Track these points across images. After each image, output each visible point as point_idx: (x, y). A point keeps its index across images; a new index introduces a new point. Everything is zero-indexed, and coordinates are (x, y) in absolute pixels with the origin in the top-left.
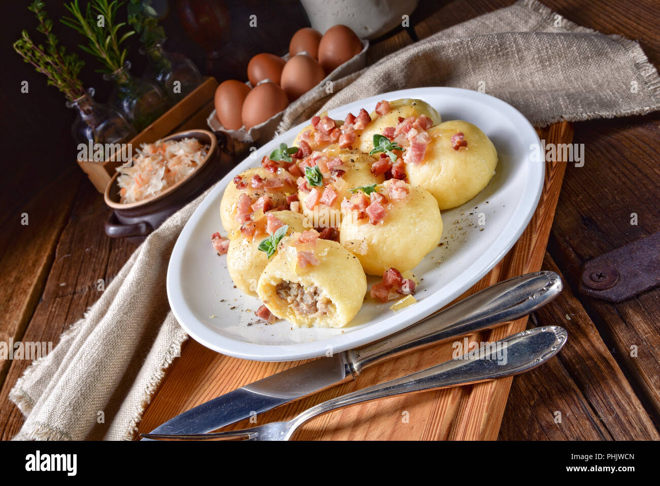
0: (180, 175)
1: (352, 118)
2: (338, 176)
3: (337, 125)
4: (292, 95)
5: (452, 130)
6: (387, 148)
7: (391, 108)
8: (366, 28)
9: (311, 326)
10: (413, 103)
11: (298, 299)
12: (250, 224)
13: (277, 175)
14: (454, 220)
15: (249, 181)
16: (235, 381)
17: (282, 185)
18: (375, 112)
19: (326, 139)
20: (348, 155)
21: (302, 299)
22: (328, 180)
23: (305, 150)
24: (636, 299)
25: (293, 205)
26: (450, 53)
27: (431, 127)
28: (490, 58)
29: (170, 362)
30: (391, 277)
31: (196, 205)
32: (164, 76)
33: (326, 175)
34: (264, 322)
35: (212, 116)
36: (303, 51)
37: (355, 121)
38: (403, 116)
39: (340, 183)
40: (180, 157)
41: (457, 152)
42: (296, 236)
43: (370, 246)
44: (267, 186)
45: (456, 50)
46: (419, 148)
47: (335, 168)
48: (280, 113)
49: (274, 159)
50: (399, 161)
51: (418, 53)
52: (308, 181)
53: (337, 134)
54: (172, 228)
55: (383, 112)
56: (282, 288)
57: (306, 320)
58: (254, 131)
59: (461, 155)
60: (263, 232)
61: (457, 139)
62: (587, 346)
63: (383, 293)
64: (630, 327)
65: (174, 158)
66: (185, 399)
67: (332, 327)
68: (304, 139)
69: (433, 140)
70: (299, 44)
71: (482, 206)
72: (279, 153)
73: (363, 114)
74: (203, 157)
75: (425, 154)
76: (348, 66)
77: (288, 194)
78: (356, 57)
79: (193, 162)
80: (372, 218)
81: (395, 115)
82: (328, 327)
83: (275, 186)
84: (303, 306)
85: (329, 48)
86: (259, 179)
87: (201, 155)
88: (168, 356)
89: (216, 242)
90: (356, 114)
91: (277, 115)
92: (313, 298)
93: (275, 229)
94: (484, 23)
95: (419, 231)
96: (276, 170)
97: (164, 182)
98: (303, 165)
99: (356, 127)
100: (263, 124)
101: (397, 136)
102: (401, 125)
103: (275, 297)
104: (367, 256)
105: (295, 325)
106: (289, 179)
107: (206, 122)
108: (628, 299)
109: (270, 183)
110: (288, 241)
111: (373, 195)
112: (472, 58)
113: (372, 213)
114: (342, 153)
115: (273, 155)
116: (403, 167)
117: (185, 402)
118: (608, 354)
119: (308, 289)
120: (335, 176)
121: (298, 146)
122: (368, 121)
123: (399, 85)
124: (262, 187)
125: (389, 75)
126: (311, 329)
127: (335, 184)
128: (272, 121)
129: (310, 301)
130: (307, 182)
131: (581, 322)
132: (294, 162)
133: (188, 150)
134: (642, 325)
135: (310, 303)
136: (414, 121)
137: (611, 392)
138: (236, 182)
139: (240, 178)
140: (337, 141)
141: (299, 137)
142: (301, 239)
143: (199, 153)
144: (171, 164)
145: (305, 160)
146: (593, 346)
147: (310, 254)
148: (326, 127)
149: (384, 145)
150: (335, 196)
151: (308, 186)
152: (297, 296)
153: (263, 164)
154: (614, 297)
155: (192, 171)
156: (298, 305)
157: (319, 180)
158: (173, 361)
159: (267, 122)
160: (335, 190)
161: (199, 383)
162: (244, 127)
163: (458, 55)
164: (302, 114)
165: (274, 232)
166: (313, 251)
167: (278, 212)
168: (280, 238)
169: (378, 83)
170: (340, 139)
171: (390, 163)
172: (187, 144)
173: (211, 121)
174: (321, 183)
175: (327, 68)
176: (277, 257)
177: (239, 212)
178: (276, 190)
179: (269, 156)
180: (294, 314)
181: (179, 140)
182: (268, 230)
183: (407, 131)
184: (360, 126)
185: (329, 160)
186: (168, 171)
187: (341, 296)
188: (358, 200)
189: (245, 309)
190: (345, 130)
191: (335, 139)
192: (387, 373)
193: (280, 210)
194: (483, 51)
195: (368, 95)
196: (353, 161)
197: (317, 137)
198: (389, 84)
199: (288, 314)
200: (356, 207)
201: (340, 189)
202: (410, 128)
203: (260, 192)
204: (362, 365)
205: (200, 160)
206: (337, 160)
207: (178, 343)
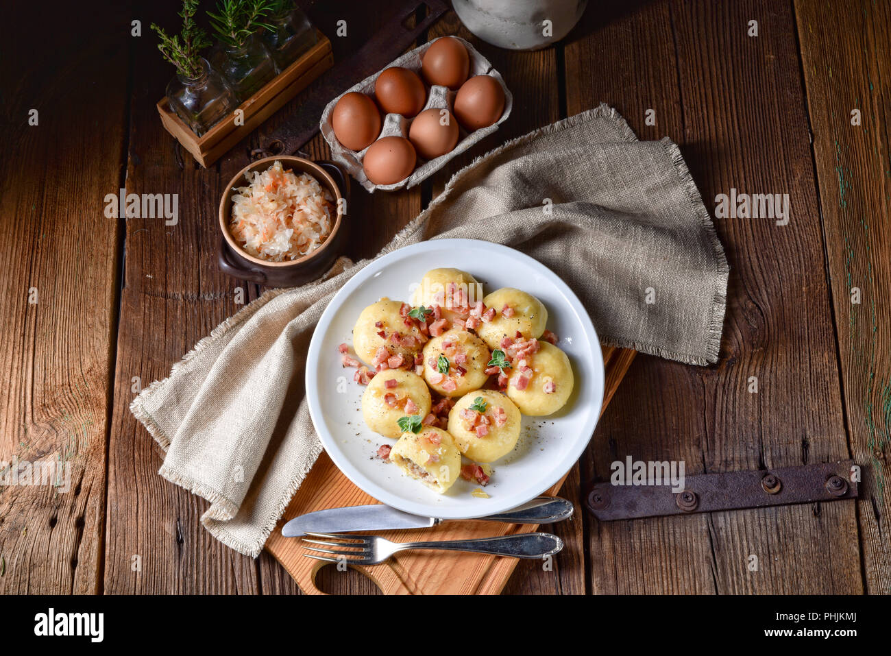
16: (351, 492)
17: (414, 344)
20: (471, 346)
22: (453, 373)
23: (437, 314)
24: (612, 523)
25: (419, 369)
29: (310, 468)
38: (520, 329)
40: (306, 215)
47: (460, 365)
57: (414, 476)
58: (377, 189)
62: (573, 542)
63: (469, 477)
64: (600, 540)
71: (549, 423)
72: (417, 313)
77: (416, 356)
78: (493, 127)
80: (478, 433)
81: (515, 323)
84: (416, 471)
87: (328, 222)
88: (309, 462)
89: (345, 356)
91: (403, 182)
96: (411, 327)
99: (483, 319)
104: (466, 453)
105: (405, 474)
106: (420, 341)
108: (607, 521)
114: (468, 340)
116: (506, 380)
118: (582, 553)
126: (415, 481)
127: (457, 380)
129: (422, 472)
131: (576, 525)
134: (607, 543)
137: (573, 578)
142: (431, 439)
143: (325, 216)
146: (576, 544)
149: (500, 360)
154: (600, 517)
156: (412, 469)
157: (447, 372)
158: (312, 468)
170: (468, 320)
171: (499, 374)
173: (324, 125)
180: (407, 469)
184: (486, 320)
190: (474, 315)
196: (474, 359)
199: (403, 467)
206: (463, 356)
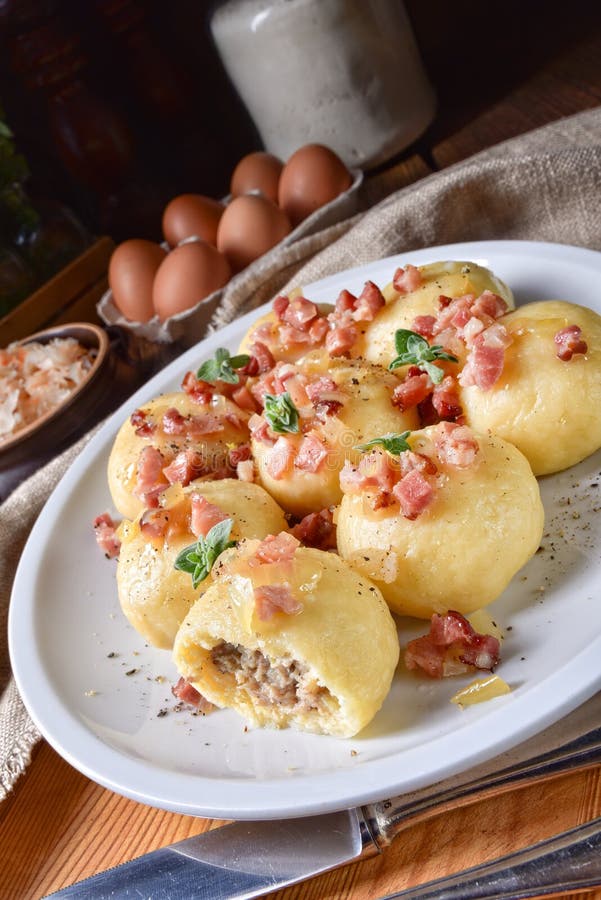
0: (45, 404)
1: (350, 300)
2: (329, 413)
3: (322, 313)
4: (237, 262)
5: (554, 321)
6: (423, 357)
7: (422, 279)
8: (354, 152)
9: (284, 725)
10: (464, 269)
11: (257, 676)
12: (157, 516)
13: (211, 409)
14: (558, 498)
15: (158, 422)
16: (136, 827)
17: (222, 428)
18: (392, 287)
19: (302, 338)
20: (346, 370)
21: (265, 677)
22: (309, 420)
23: (263, 360)
25: (243, 468)
26: (513, 181)
27: (506, 314)
28: (584, 190)
29: (9, 787)
30: (451, 631)
31: (70, 461)
32: (27, 236)
33: (306, 411)
34: (190, 709)
35: (105, 300)
36: (255, 188)
37: (355, 304)
38: (448, 294)
39: (333, 428)
40: (47, 372)
41: (566, 364)
42: (251, 546)
43: (403, 564)
44: (193, 429)
45: (524, 176)
46: (490, 356)
47: (323, 398)
48: (217, 293)
49: (203, 378)
50: (448, 382)
51: (458, 182)
52: (271, 423)
53: (322, 329)
54: (26, 505)
55: (408, 288)
56: (223, 655)
57: (274, 715)
58: (172, 324)
59: (576, 370)
60: (185, 531)
61: (568, 339)
63: (431, 662)
65: (37, 374)
66: (41, 858)
67: (328, 734)
68: (259, 339)
69: (515, 341)
70: (247, 178)
72: (214, 366)
73: (371, 290)
74: (85, 372)
75: (501, 368)
76: (330, 212)
77: (232, 447)
78: (342, 197)
79: (69, 380)
80: (407, 506)
81: (431, 293)
82: (321, 732)
83: (208, 430)
84: (268, 690)
85: (297, 184)
86: (176, 417)
87: (83, 367)
88: (6, 773)
89: (102, 532)
90: (357, 292)
91: (211, 296)
92: (287, 676)
93: (207, 527)
94: (559, 135)
95: (505, 530)
96: (209, 399)
97: (18, 417)
98: (260, 388)
99: (358, 316)
100: (188, 312)
101: (439, 332)
102: (447, 312)
103: (210, 669)
104: (397, 583)
105: (251, 723)
106: (234, 417)
107: (95, 310)
109: (198, 425)
110: (233, 557)
111: (406, 457)
112: (551, 190)
113: (408, 497)
114: (333, 366)
115: (203, 371)
116: (454, 394)
117: (41, 867)
119: (278, 661)
120: (323, 414)
121: (248, 353)
122: (380, 304)
123: (425, 240)
124: (183, 433)
125: (407, 223)
126: (284, 732)
127: (324, 431)
128: (203, 306)
129: (282, 683)
130: (268, 426)
132: (242, 383)
133: (60, 359)
135: (282, 686)
136: (472, 304)
138: (134, 423)
139: (142, 415)
140: (322, 342)
141: (251, 336)
142: (262, 554)
143: (78, 364)
144: (31, 385)
145: (263, 380)
147: (282, 592)
148: (301, 317)
149: (417, 350)
150: (323, 454)
151: (271, 432)
152: (254, 670)
153: (185, 387)
155: (65, 396)
156: (257, 686)
157: (293, 421)
158: (14, 786)
159: (195, 308)
160: (325, 442)
161: (67, 825)
162: (157, 317)
163: (528, 184)
164: (254, 293)
165: (205, 533)
166: (286, 584)
167: (215, 484)
168: (218, 549)
169: (388, 236)
170: (328, 338)
171: (428, 386)
172: (57, 349)
173: (103, 308)
174: (297, 427)
175: (295, 215)
176: (212, 590)
177: (140, 482)
178: (211, 437)
179: (195, 372)
180: (248, 700)
181: (45, 342)
182: (194, 528)
183: (463, 322)
184: (366, 315)
185: (310, 380)
186: (25, 397)
187: (349, 681)
188: (374, 467)
189: (154, 677)
190: (337, 321)
191: (317, 339)
192: (447, 837)
193: (217, 478)
194: (572, 178)
195: (372, 258)
196: (356, 382)
197: (284, 335)
198: (408, 239)
199: (237, 700)
200: (372, 482)
201: (333, 440)
202: (468, 317)
203: (179, 441)
204: (395, 824)
205: (81, 375)
206: (325, 380)
207: (25, 747)
